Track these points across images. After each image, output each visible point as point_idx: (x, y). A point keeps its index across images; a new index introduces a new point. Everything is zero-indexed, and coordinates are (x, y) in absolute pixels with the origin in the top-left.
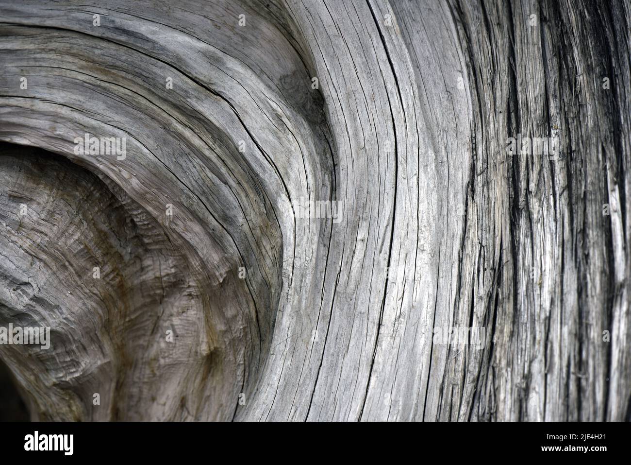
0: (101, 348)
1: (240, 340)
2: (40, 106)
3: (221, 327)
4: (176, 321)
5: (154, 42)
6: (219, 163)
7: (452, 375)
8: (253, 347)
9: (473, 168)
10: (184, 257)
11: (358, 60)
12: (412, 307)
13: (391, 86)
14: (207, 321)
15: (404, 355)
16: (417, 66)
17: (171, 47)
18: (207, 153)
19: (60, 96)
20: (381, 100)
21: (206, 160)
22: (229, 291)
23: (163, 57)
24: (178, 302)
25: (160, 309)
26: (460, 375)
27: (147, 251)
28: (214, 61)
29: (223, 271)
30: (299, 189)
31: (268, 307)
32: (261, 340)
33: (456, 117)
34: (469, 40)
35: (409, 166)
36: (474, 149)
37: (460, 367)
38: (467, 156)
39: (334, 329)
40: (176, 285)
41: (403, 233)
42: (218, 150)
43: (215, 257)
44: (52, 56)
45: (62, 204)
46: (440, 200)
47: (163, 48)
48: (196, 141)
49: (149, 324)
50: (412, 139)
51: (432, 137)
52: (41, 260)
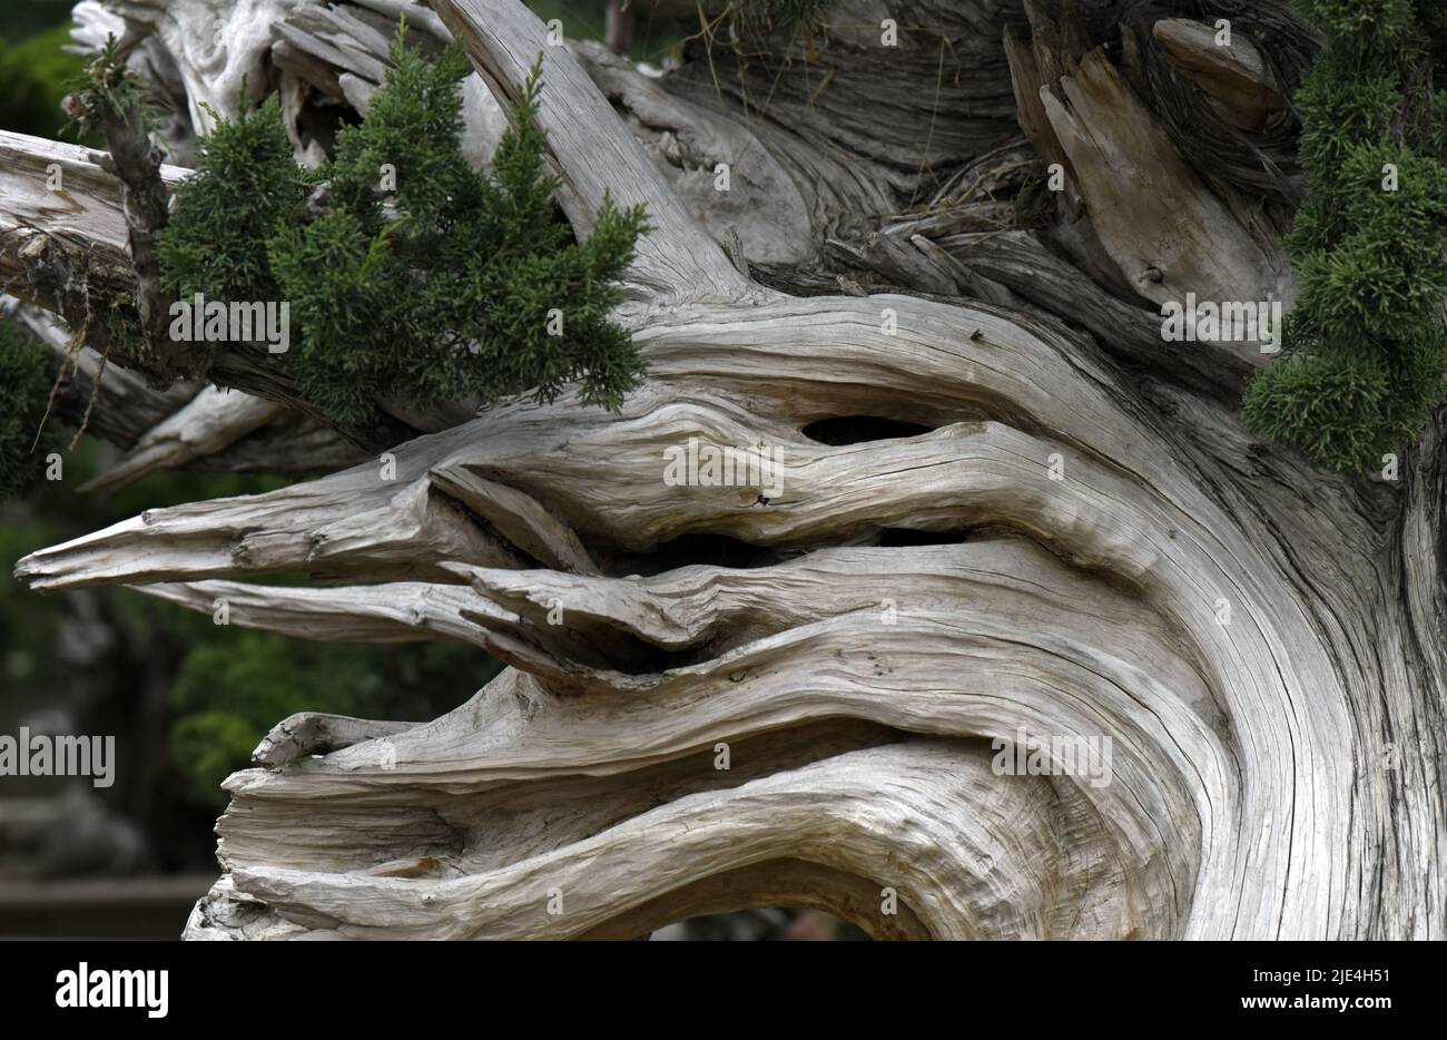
0: (1036, 928)
1: (1159, 918)
2: (1008, 705)
3: (1141, 907)
4: (1098, 910)
5: (1097, 661)
6: (1147, 764)
7: (1346, 929)
8: (1170, 923)
9: (1356, 774)
10: (1115, 844)
11: (1260, 685)
12: (1312, 875)
13: (1287, 705)
14: (1129, 904)
15: (1307, 912)
16: (1306, 695)
17: (1110, 666)
18: (1137, 754)
19: (1024, 698)
20: (1279, 717)
21: (1137, 760)
22: (1152, 873)
23: (1104, 674)
24: (1102, 891)
25: (1081, 904)
26: (1354, 928)
27: (1076, 847)
28: (1143, 681)
29: (1148, 854)
30: (1214, 784)
31: (1186, 887)
32: (1178, 916)
33: (1339, 735)
34: (1346, 679)
35: (1304, 768)
36: (1355, 760)
37: (1354, 922)
38: (1350, 766)
39: (1246, 895)
40: (1100, 876)
41: (1302, 819)
42: (1146, 753)
43: (1141, 843)
44: (1019, 666)
45: (1015, 795)
46: (1331, 796)
47: (1104, 667)
48: (1128, 744)
49: (1070, 918)
50: (1306, 747)
51: (1322, 748)
52: (997, 839)
